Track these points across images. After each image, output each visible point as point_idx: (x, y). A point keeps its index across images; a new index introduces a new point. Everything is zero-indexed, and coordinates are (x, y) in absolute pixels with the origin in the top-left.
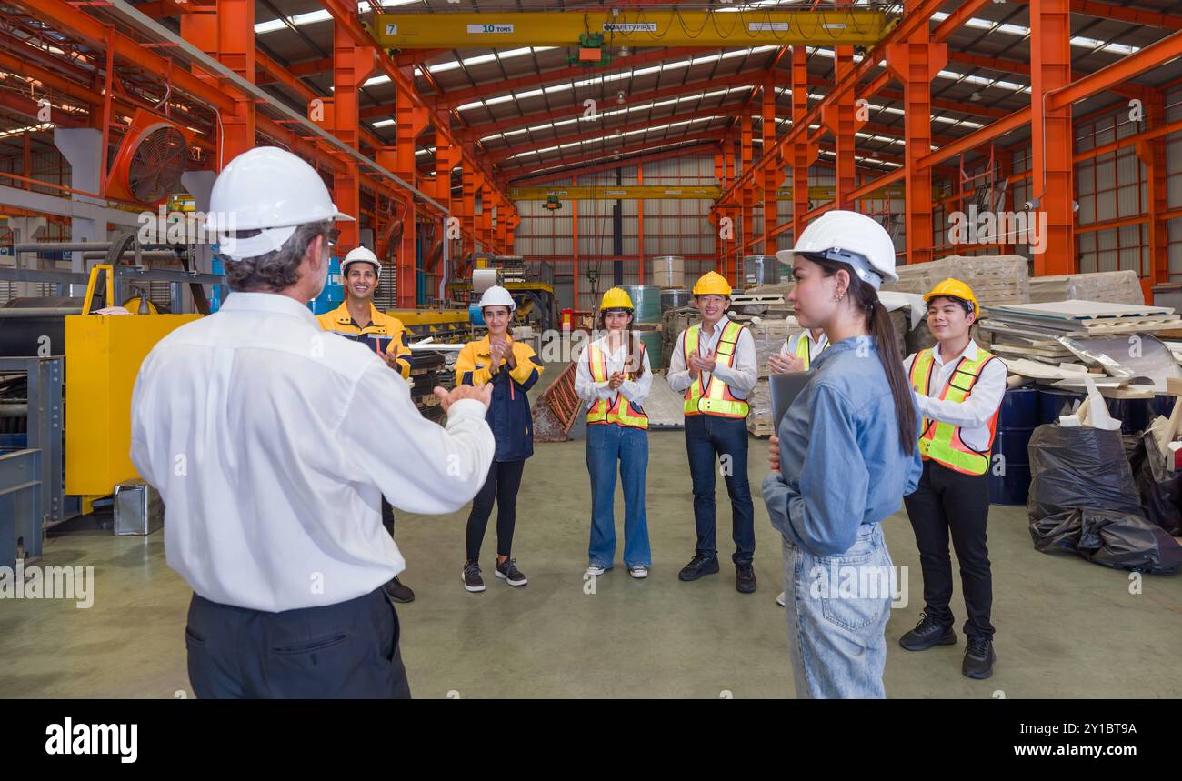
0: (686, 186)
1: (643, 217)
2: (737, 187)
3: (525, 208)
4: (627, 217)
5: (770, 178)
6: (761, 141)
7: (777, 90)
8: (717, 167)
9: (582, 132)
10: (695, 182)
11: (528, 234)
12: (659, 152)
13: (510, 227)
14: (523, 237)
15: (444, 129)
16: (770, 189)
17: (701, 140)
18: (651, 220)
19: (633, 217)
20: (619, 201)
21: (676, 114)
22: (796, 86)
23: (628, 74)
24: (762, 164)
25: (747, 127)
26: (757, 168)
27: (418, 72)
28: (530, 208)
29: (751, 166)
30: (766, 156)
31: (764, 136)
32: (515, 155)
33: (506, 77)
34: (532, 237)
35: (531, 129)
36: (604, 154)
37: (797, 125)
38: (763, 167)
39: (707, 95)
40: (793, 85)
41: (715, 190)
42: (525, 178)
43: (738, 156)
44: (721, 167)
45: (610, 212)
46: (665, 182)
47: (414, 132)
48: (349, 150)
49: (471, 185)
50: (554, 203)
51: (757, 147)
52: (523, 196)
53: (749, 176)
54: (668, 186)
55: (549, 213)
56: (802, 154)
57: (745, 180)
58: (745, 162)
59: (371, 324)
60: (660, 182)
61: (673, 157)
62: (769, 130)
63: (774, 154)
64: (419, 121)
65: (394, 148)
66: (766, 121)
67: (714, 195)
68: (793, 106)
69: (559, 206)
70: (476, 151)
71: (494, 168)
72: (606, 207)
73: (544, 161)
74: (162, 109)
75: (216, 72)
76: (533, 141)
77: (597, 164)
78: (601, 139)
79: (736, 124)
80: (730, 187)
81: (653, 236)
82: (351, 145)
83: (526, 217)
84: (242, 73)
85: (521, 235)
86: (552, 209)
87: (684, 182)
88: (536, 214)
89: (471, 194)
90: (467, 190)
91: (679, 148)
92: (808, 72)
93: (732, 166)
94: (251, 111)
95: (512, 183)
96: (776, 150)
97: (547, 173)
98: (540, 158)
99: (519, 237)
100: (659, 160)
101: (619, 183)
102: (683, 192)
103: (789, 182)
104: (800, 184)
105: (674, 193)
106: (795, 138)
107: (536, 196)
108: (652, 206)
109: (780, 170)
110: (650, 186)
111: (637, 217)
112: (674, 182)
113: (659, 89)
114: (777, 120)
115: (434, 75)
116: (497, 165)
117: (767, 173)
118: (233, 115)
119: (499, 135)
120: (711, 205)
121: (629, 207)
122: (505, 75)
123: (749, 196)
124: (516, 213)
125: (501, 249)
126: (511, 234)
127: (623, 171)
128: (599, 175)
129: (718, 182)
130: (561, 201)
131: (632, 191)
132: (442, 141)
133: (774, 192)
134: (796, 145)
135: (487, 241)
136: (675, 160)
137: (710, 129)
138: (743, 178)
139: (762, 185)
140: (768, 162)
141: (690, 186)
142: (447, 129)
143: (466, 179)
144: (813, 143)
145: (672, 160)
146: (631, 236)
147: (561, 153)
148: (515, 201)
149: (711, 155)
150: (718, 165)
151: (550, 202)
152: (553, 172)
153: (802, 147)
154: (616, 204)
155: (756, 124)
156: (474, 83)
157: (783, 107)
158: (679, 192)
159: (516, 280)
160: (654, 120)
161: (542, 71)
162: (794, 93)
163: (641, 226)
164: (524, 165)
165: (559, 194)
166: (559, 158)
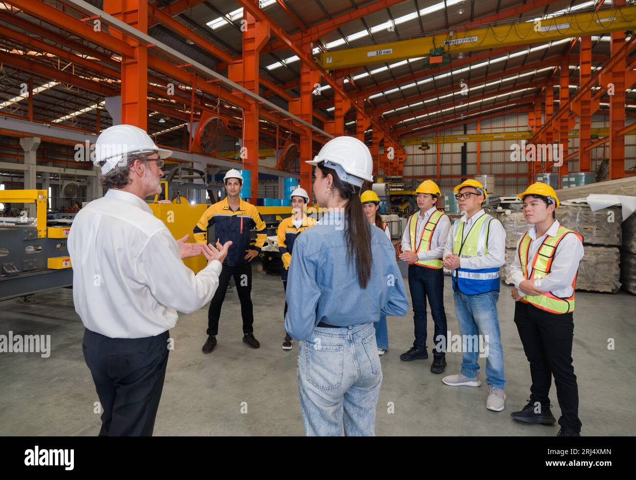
0: (507, 133)
1: (479, 152)
2: (542, 131)
3: (409, 150)
4: (470, 152)
5: (564, 124)
6: (558, 101)
7: (571, 67)
8: (530, 120)
9: (441, 105)
10: (515, 130)
11: (411, 164)
12: (491, 113)
13: (401, 161)
14: (408, 166)
15: (360, 110)
16: (564, 131)
17: (519, 104)
18: (485, 154)
19: (474, 152)
20: (465, 144)
21: (500, 89)
22: (583, 63)
23: (467, 69)
24: (558, 115)
25: (551, 93)
26: (555, 118)
27: (346, 81)
28: (413, 149)
29: (551, 117)
30: (561, 110)
31: (560, 97)
32: (402, 120)
33: (395, 78)
34: (413, 166)
35: (411, 106)
36: (455, 117)
37: (582, 89)
38: (559, 117)
39: (521, 76)
40: (580, 63)
41: (528, 134)
42: (409, 133)
43: (544, 111)
44: (533, 120)
45: (460, 150)
46: (494, 131)
47: (344, 112)
48: (306, 123)
49: (377, 138)
50: (425, 146)
51: (556, 104)
52: (408, 144)
53: (550, 123)
54: (496, 133)
55: (423, 152)
56: (586, 107)
57: (547, 127)
58: (548, 115)
59: (239, 210)
60: (491, 131)
61: (501, 116)
62: (564, 94)
63: (566, 108)
64: (346, 106)
65: (333, 121)
66: (562, 88)
67: (527, 137)
68: (580, 76)
69: (428, 148)
70: (379, 119)
71: (391, 129)
72: (458, 147)
73: (419, 123)
74: (216, 110)
75: (239, 91)
76: (412, 112)
77: (452, 123)
78: (453, 108)
79: (543, 92)
80: (538, 131)
81: (486, 163)
82: (308, 121)
83: (410, 155)
84: (252, 90)
85: (407, 164)
86: (424, 150)
87: (507, 130)
88: (415, 153)
89: (377, 143)
90: (375, 141)
91: (504, 110)
92: (592, 53)
93: (540, 119)
94: (257, 108)
95: (402, 136)
96: (568, 106)
97: (422, 130)
98: (417, 121)
99: (406, 166)
100: (491, 118)
101: (465, 133)
102: (505, 136)
103: (577, 127)
104: (585, 127)
105: (500, 137)
106: (581, 96)
107: (415, 143)
108: (486, 146)
109: (572, 118)
110: (484, 134)
111: (476, 152)
112: (501, 130)
113: (488, 75)
114: (570, 86)
115: (356, 81)
116: (393, 127)
117: (562, 121)
118: (249, 110)
119: (393, 111)
121: (471, 147)
122: (394, 77)
123: (550, 137)
124: (404, 152)
125: (395, 173)
126: (401, 165)
127: (468, 126)
128: (453, 129)
129: (530, 129)
130: (429, 145)
131: (473, 138)
132: (359, 116)
133: (567, 133)
134: (582, 101)
135: (386, 168)
136: (502, 117)
137: (524, 97)
138: (546, 125)
139: (558, 129)
140: (563, 114)
141: (511, 132)
142: (362, 109)
143: (374, 136)
144: (595, 99)
145: (500, 117)
146: (472, 164)
147: (429, 118)
148: (403, 146)
149: (526, 113)
150: (531, 118)
151: (423, 146)
152: (425, 129)
153: (587, 102)
154: (463, 145)
155: (557, 91)
156: (377, 83)
157: (574, 77)
158: (503, 136)
159: (398, 189)
160: (486, 95)
161: (415, 73)
162: (581, 67)
163: (479, 158)
164: (408, 126)
165: (429, 141)
166: (429, 121)
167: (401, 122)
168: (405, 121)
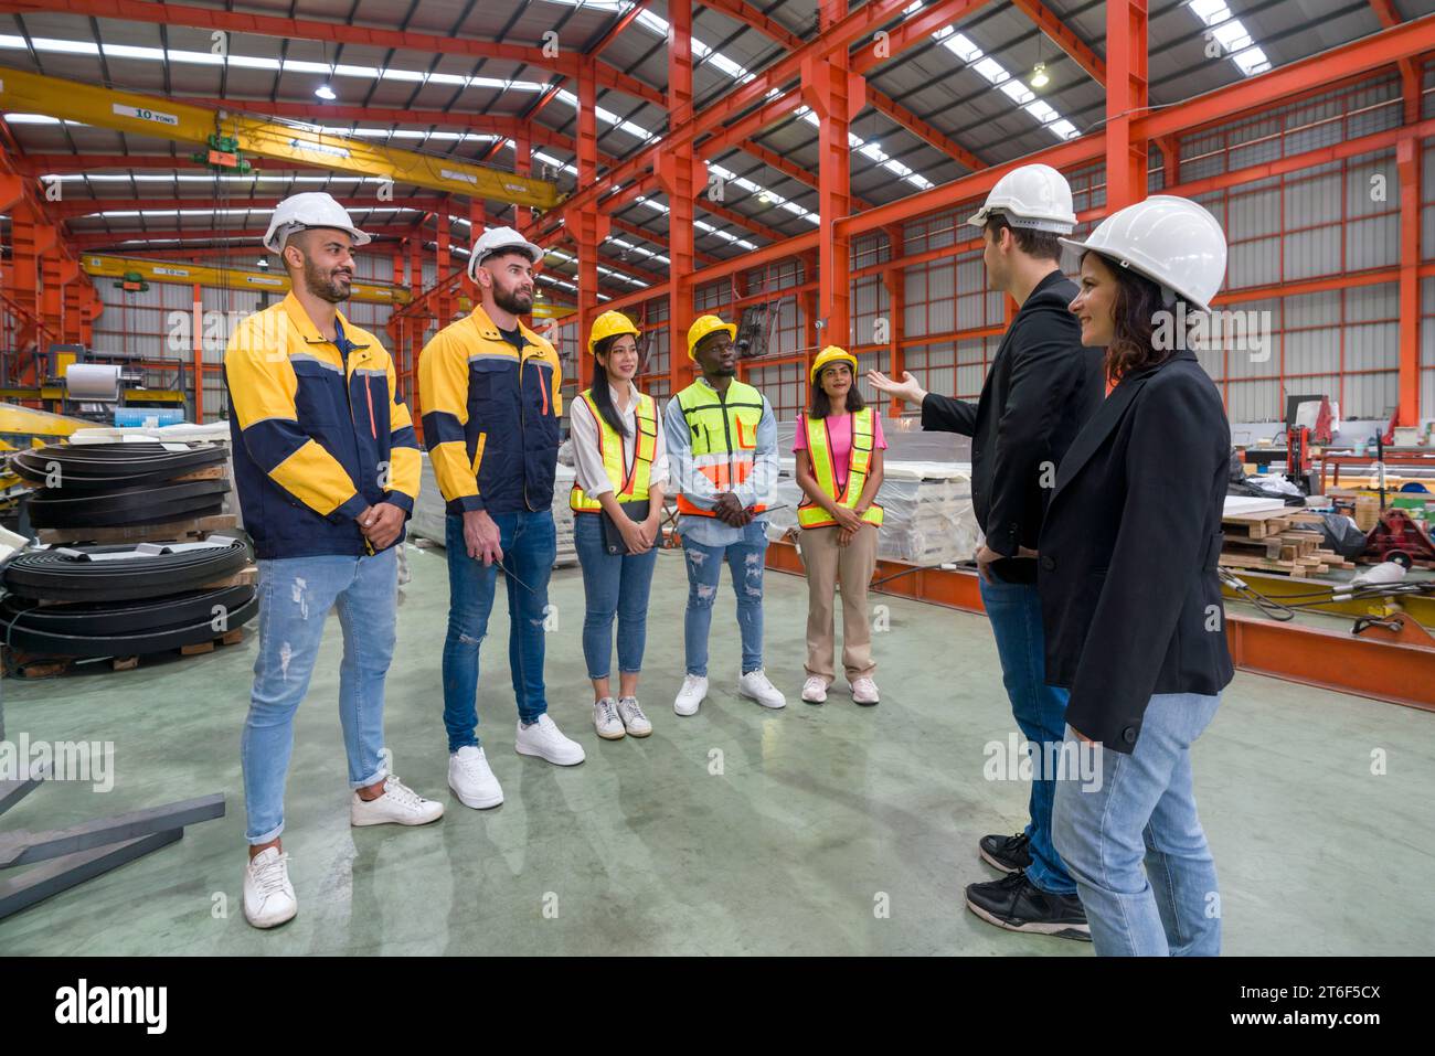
0: (365, 285)
2: (432, 294)
8: (397, 271)
11: (118, 328)
13: (86, 317)
14: (108, 333)
20: (265, 297)
21: (356, 196)
32: (101, 212)
34: (124, 334)
35: (138, 178)
42: (114, 249)
44: (404, 271)
49: (32, 244)
58: (441, 267)
72: (247, 302)
73: (148, 230)
76: (135, 196)
77: (232, 246)
79: (429, 222)
83: (113, 305)
85: (106, 329)
97: (152, 247)
98: (142, 223)
99: (103, 333)
102: (360, 291)
116: (68, 223)
119: (80, 177)
120: (388, 314)
123: (446, 307)
124: (96, 298)
126: (88, 327)
128: (235, 260)
137: (395, 223)
138: (438, 286)
141: (371, 285)
143: (20, 233)
147: (180, 223)
149: (389, 256)
150: (398, 269)
152: (164, 247)
164: (112, 231)
166: (175, 230)
167: (97, 215)
168: (106, 214)
